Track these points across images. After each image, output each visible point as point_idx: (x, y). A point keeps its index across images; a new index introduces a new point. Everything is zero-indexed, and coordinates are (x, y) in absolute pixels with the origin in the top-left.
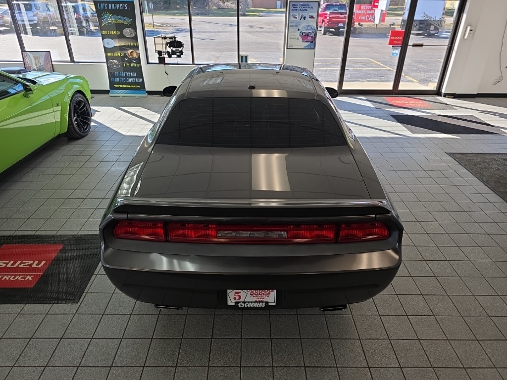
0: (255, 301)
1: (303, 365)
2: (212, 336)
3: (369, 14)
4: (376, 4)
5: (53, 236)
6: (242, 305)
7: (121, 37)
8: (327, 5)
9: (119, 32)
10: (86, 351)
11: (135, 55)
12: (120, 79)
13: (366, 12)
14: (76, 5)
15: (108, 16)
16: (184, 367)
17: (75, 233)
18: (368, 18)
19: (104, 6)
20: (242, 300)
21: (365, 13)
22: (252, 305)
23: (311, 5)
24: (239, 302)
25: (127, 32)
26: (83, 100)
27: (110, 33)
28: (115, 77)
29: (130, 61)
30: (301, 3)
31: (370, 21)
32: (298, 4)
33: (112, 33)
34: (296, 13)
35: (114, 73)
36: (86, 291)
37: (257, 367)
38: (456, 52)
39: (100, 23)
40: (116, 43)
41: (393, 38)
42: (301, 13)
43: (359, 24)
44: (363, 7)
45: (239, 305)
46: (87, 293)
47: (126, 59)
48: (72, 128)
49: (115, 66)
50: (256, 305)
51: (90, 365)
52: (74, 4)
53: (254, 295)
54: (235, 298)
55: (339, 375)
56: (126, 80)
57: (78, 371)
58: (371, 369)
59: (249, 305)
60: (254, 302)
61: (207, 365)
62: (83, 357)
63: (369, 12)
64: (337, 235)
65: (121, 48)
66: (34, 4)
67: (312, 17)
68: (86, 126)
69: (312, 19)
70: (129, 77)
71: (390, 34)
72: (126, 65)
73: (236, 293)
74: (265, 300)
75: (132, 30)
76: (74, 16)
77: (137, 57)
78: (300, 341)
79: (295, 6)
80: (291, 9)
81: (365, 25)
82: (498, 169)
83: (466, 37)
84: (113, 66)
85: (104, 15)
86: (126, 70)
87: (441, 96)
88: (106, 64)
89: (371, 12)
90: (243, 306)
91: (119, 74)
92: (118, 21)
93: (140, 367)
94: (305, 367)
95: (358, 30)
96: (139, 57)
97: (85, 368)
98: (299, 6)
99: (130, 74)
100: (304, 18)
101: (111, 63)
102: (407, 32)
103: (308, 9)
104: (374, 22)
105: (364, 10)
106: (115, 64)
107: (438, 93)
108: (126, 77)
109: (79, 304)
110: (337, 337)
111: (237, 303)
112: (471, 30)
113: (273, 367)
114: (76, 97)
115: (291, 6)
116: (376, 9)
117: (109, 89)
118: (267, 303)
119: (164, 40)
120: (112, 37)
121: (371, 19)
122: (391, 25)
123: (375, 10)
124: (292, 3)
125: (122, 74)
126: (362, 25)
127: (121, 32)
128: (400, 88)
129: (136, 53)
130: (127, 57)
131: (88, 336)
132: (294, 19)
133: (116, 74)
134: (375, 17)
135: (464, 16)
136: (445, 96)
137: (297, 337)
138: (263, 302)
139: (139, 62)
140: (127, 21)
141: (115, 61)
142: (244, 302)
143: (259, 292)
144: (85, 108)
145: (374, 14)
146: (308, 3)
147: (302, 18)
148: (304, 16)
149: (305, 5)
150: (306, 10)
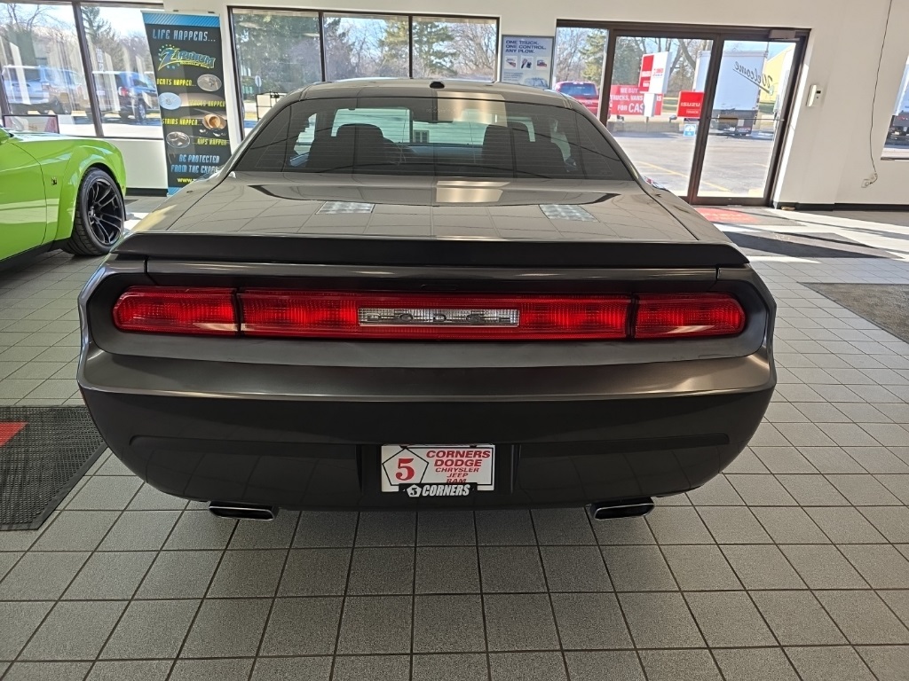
0: (446, 482)
1: (558, 648)
2: (346, 591)
3: (635, 102)
4: (645, 85)
5: (9, 408)
6: (416, 493)
7: (194, 90)
8: (563, 85)
9: (190, 81)
10: (39, 627)
11: (218, 124)
12: (188, 168)
13: (629, 98)
14: (121, 74)
15: (172, 52)
16: (275, 657)
17: (59, 403)
18: (633, 108)
19: (165, 34)
20: (416, 479)
21: (627, 99)
22: (440, 491)
23: (541, 42)
24: (410, 485)
25: (205, 81)
26: (109, 184)
27: (172, 82)
28: (179, 163)
29: (210, 134)
30: (523, 40)
31: (637, 113)
32: (518, 39)
33: (177, 82)
34: (514, 57)
35: (178, 156)
36: (61, 507)
37: (451, 653)
38: (796, 131)
39: (156, 64)
40: (186, 102)
41: (685, 104)
42: (523, 57)
43: (618, 117)
44: (623, 90)
45: (410, 491)
46: (62, 511)
47: (201, 131)
48: (83, 233)
49: (180, 144)
50: (449, 491)
51: (42, 658)
52: (117, 73)
53: (444, 466)
54: (399, 475)
55: (643, 668)
56: (199, 169)
57: (11, 671)
58: (714, 652)
59: (434, 491)
60: (444, 484)
61: (331, 652)
62: (29, 641)
63: (634, 98)
64: (631, 320)
65: (193, 111)
66: (46, 70)
67: (542, 64)
68: (112, 234)
69: (542, 68)
70: (205, 164)
71: (679, 99)
72: (201, 141)
73: (401, 461)
74: (470, 478)
75: (215, 78)
76: (115, 93)
77: (222, 127)
78: (547, 598)
79: (512, 44)
80: (505, 48)
81: (628, 118)
82: (899, 306)
83: (810, 104)
84: (176, 142)
85: (163, 49)
86: (200, 150)
87: (772, 207)
88: (163, 142)
89: (638, 98)
90: (418, 495)
91: (187, 158)
92: (190, 62)
93: (168, 659)
94: (562, 651)
95: (616, 126)
96: (226, 128)
97: (31, 665)
98: (519, 44)
99: (209, 159)
100: (529, 65)
101: (173, 137)
102: (708, 94)
103: (535, 50)
104: (643, 114)
105: (625, 94)
106: (181, 140)
107: (767, 202)
108: (200, 164)
109: (41, 531)
110: (630, 589)
111: (403, 487)
112: (819, 92)
113: (487, 652)
114: (95, 175)
115: (505, 44)
116: (646, 93)
117: (166, 187)
118: (474, 486)
119: (273, 100)
120: (177, 90)
121: (637, 108)
122: (671, 119)
123: (643, 95)
124: (506, 39)
125: (194, 158)
126: (623, 118)
127: (195, 82)
128: (701, 193)
129: (222, 119)
130: (203, 128)
131: (51, 596)
132: (511, 67)
133: (182, 158)
134: (644, 106)
135: (805, 69)
136: (779, 207)
137: (542, 590)
138: (464, 484)
139: (227, 138)
140: (206, 62)
141: (179, 133)
142: (421, 485)
143: (454, 459)
144: (112, 200)
145: (642, 102)
146: (535, 40)
147: (525, 65)
148: (529, 61)
149: (530, 43)
150: (532, 51)
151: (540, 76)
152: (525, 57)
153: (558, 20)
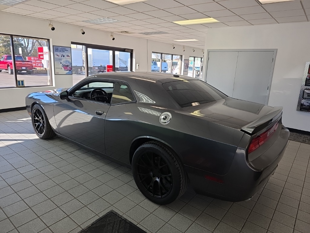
3: (38, 63)
4: (41, 57)
18: (38, 65)
23: (67, 49)
30: (60, 48)
32: (59, 48)
34: (58, 53)
67: (68, 56)
79: (57, 49)
80: (55, 50)
83: (137, 68)
100: (64, 56)
104: (43, 67)
123: (41, 60)
132: (58, 57)
135: (134, 60)
145: (41, 63)
146: (65, 48)
147: (63, 56)
148: (64, 55)
149: (63, 49)
150: (64, 52)
151: (68, 60)
152: (62, 54)
153: (71, 42)
